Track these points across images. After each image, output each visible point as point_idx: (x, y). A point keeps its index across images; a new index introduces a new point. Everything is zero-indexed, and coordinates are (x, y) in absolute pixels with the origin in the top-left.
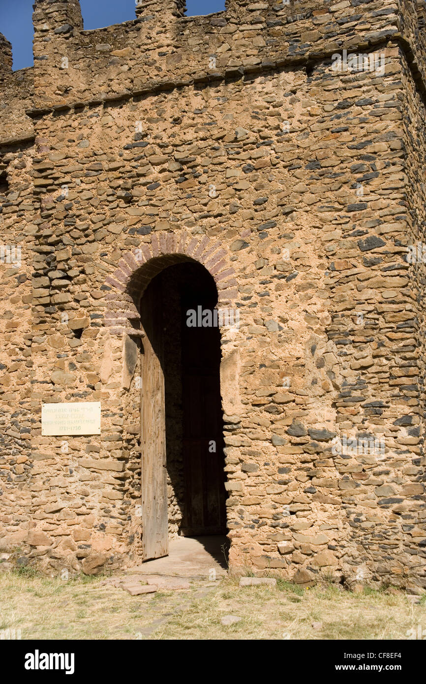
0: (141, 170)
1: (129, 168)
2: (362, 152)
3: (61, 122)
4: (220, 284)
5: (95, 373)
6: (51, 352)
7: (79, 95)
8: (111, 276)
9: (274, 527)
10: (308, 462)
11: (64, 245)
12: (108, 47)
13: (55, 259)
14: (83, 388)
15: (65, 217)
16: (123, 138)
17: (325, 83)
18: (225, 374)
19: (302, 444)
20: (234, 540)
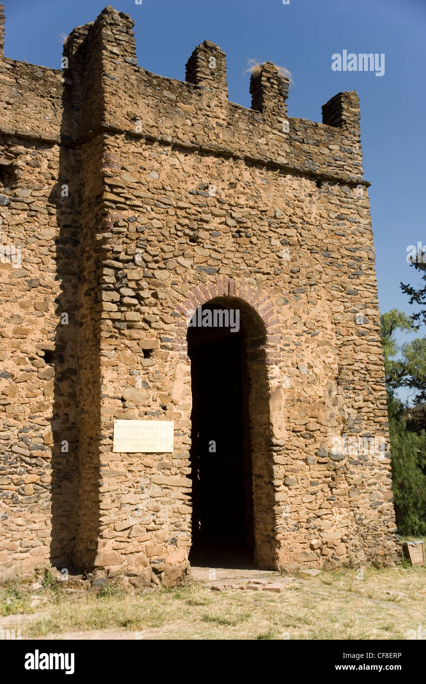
0: (204, 216)
1: (194, 212)
2: (353, 254)
3: (132, 147)
4: (269, 329)
5: (166, 393)
6: (123, 368)
7: (148, 129)
8: (181, 305)
9: (307, 529)
10: (328, 477)
11: (136, 265)
12: (173, 97)
13: (126, 277)
14: (156, 407)
15: (137, 239)
16: (189, 183)
17: (330, 197)
18: (273, 405)
19: (324, 463)
20: (282, 542)
